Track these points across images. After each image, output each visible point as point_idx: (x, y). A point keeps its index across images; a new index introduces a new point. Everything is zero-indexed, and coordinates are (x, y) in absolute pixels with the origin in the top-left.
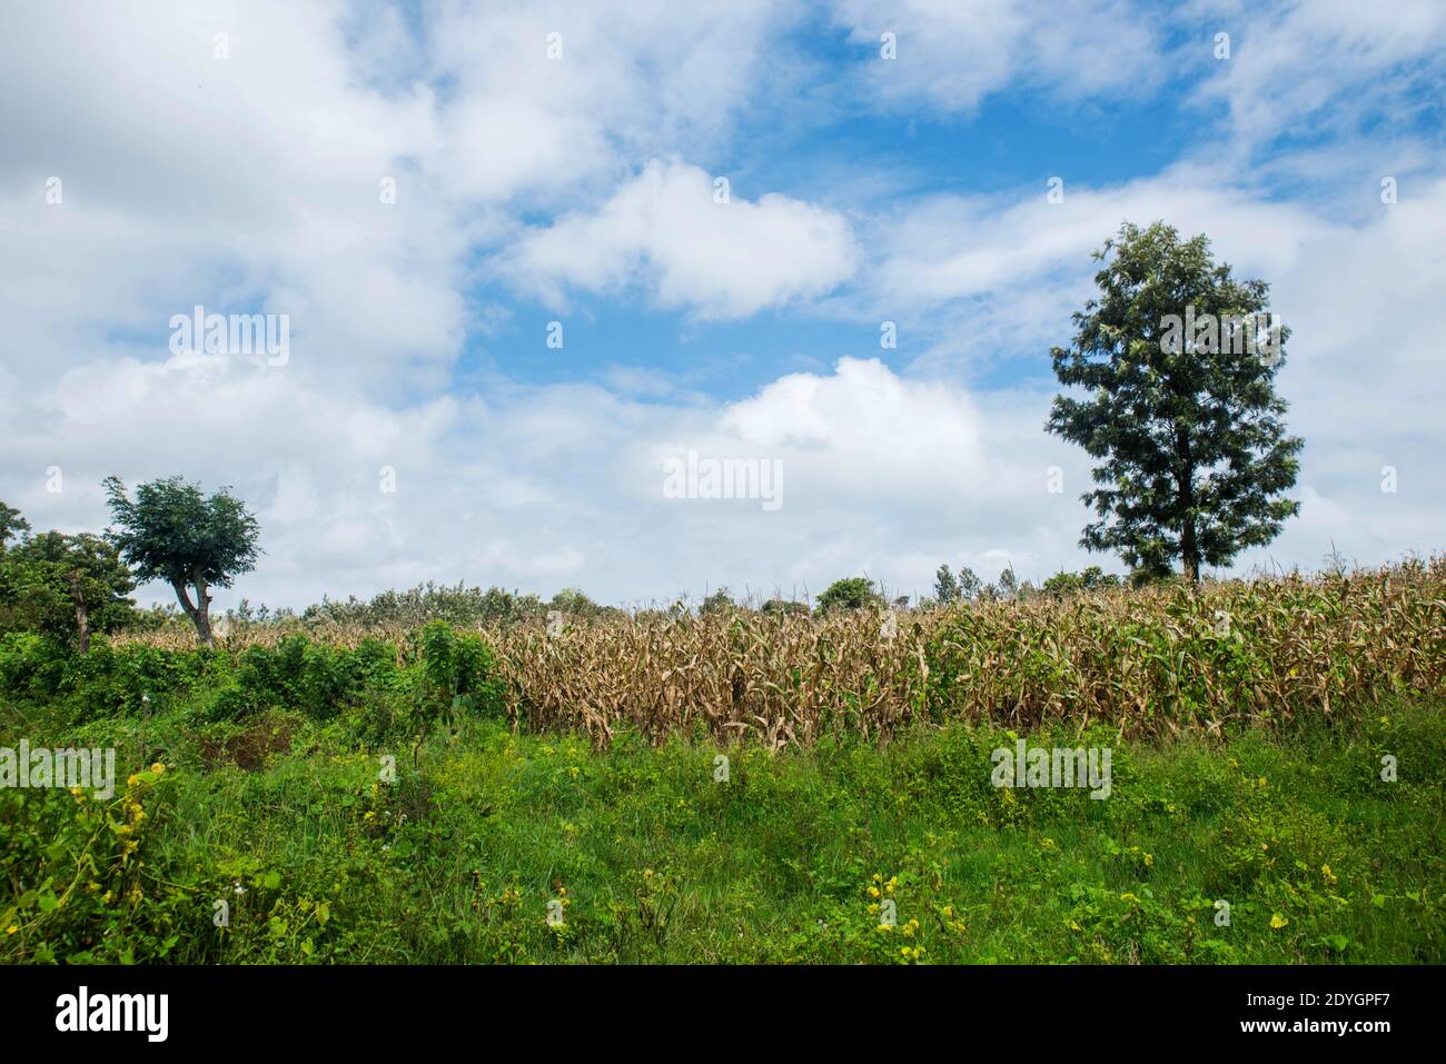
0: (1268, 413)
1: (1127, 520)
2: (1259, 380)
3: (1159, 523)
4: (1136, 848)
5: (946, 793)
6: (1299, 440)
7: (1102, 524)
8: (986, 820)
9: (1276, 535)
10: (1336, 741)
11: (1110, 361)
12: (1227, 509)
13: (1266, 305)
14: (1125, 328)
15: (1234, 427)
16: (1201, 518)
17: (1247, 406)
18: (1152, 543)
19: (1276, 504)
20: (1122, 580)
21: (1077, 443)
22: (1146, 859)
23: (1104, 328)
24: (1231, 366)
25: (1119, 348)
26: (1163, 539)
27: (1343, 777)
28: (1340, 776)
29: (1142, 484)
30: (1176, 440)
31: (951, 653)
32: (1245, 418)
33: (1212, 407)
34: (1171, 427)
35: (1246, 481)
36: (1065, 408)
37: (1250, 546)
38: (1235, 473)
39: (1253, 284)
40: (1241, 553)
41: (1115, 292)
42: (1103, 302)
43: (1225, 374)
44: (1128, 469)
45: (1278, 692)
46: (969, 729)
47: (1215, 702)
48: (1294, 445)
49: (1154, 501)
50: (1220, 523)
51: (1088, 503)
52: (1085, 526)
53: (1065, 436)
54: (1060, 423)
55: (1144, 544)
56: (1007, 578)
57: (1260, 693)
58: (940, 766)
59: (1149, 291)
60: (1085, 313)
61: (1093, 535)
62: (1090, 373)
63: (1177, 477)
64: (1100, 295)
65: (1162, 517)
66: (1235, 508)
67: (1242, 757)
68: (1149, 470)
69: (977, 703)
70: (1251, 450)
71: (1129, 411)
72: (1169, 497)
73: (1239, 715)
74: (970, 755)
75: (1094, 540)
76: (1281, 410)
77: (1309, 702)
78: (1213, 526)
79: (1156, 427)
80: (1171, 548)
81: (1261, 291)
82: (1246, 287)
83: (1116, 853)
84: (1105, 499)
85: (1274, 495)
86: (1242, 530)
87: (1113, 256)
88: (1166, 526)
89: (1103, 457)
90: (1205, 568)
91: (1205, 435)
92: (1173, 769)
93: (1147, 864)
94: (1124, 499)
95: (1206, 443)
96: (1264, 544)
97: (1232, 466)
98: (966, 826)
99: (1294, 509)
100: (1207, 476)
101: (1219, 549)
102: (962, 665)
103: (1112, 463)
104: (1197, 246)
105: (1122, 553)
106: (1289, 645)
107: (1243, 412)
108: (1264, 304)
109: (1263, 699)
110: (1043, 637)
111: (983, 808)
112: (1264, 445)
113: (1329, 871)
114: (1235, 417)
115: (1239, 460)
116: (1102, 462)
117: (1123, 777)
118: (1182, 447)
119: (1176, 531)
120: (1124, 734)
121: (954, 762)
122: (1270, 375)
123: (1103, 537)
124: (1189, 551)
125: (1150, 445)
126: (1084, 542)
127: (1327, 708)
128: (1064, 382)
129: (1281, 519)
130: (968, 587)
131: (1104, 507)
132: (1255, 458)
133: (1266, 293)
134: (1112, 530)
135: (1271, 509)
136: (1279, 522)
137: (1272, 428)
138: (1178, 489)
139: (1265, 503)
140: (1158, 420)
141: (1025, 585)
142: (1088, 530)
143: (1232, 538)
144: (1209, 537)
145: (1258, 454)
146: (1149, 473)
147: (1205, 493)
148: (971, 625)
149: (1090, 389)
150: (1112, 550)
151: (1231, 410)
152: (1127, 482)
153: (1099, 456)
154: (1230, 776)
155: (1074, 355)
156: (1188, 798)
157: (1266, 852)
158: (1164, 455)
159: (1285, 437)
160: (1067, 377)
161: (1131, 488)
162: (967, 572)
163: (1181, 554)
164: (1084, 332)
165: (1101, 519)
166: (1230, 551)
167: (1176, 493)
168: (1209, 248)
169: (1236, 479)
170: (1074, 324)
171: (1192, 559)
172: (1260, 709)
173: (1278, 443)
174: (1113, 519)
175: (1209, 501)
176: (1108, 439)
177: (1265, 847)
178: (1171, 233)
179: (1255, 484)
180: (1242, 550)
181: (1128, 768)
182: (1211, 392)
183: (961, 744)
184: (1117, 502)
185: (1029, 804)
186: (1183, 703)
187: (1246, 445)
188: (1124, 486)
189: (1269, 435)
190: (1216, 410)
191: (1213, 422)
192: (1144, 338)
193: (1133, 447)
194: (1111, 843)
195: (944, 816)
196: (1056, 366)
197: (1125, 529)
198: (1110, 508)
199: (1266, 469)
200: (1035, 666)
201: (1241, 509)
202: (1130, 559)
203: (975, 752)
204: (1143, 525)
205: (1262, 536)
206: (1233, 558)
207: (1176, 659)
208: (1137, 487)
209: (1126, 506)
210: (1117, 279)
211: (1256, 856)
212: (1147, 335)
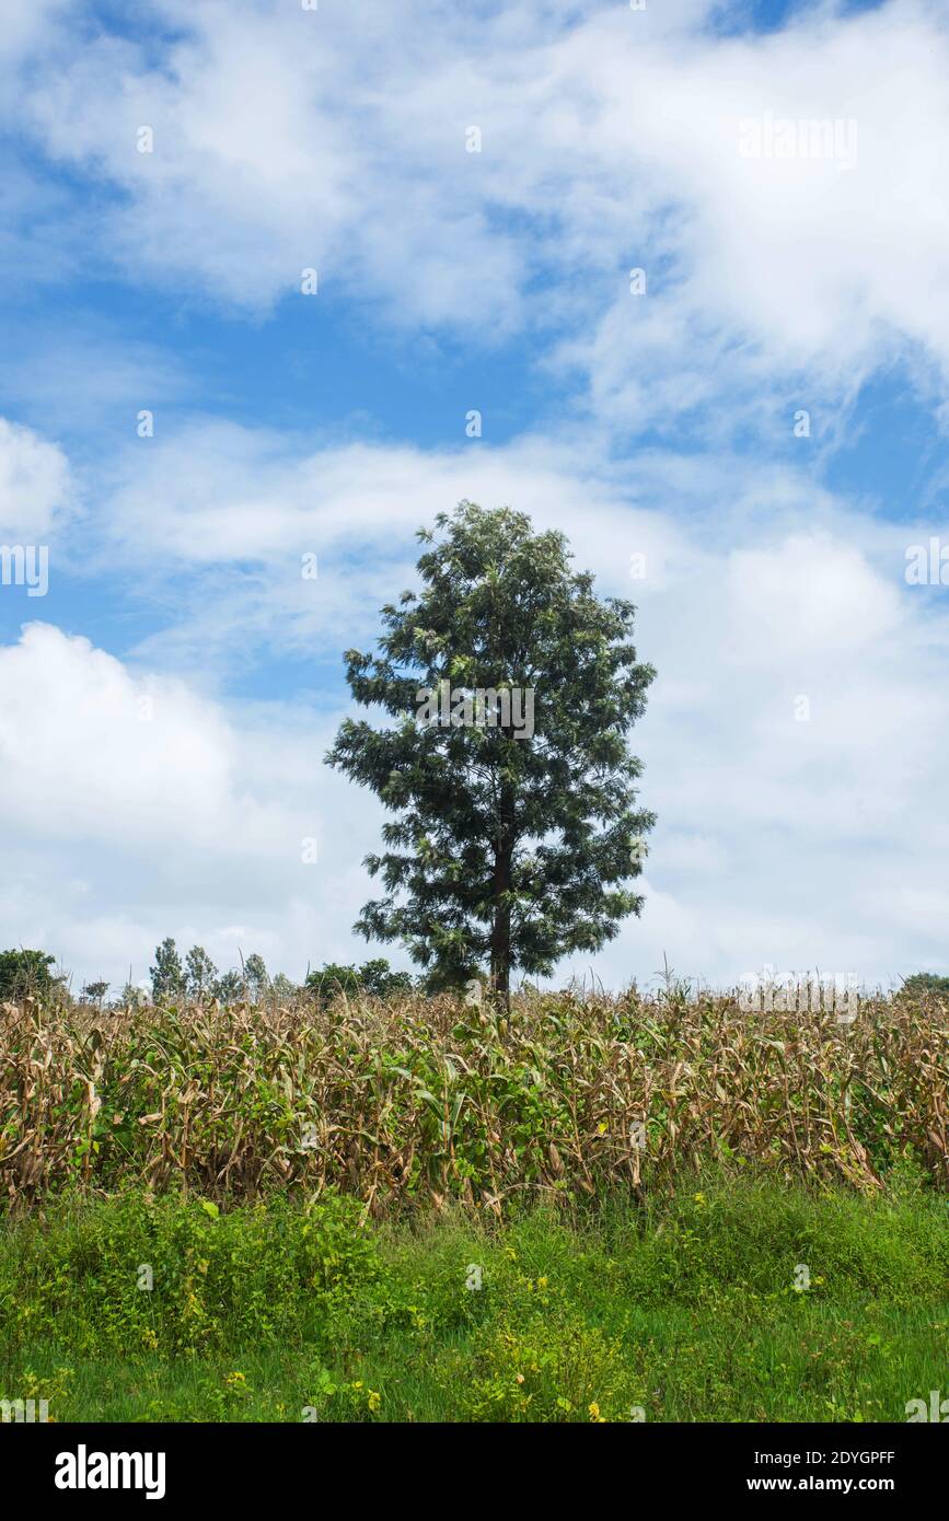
0: (617, 774)
1: (422, 900)
2: (611, 730)
3: (465, 909)
4: (358, 1384)
5: (100, 1299)
6: (651, 815)
7: (389, 902)
8: (155, 1343)
9: (610, 937)
10: (643, 1224)
11: (424, 677)
12: (553, 897)
13: (631, 634)
14: (448, 635)
15: (573, 787)
16: (519, 906)
17: (592, 763)
18: (452, 936)
19: (614, 896)
20: (414, 982)
21: (368, 785)
22: (371, 1401)
23: (419, 632)
24: (579, 707)
25: (439, 661)
26: (467, 930)
27: (643, 1276)
28: (640, 1274)
29: (447, 851)
30: (498, 796)
31: (137, 1079)
32: (588, 778)
33: (549, 757)
34: (494, 778)
35: (581, 862)
36: (354, 737)
37: (577, 951)
38: (568, 849)
39: (617, 604)
40: (564, 959)
41: (443, 585)
42: (425, 596)
43: (570, 715)
44: (431, 829)
45: (579, 1155)
46: (150, 1198)
47: (499, 1166)
48: (642, 822)
49: (460, 877)
50: (542, 916)
51: (373, 870)
52: (364, 904)
53: (354, 774)
54: (347, 754)
55: (442, 936)
56: (255, 968)
57: (557, 1157)
58: (96, 1255)
59: (487, 588)
60: (400, 609)
61: (375, 917)
62: (396, 690)
63: (494, 847)
64: (421, 586)
65: (469, 900)
66: (564, 896)
67: (523, 1246)
68: (459, 835)
69: (168, 1157)
70: (591, 820)
71: (442, 750)
72: (479, 873)
73: (527, 1186)
74: (147, 1239)
75: (375, 924)
76: (633, 773)
77: (616, 1169)
78: (534, 918)
79: (475, 776)
80: (475, 943)
81: (625, 614)
82: (608, 606)
83: (330, 1392)
84: (396, 868)
85: (614, 884)
86: (569, 927)
87: (444, 537)
88: (474, 914)
89: (400, 810)
90: (517, 976)
91: (536, 794)
92: (430, 1264)
93: (372, 1407)
94: (422, 870)
95: (536, 805)
96: (592, 949)
97: (566, 840)
98: (124, 1353)
99: (635, 905)
100: (532, 850)
101: (538, 951)
102: (152, 1099)
103: (412, 818)
104: (553, 543)
105: (411, 945)
106: (600, 1090)
107: (586, 769)
108: (627, 631)
109: (559, 1164)
110: (277, 1062)
111: (152, 1323)
112: (609, 816)
113: (598, 1411)
114: (576, 774)
115: (575, 833)
116: (399, 816)
117: (361, 1274)
118: (506, 805)
119: (486, 921)
120: (371, 1209)
121: (120, 1249)
122: (625, 726)
123: (387, 921)
124: (500, 948)
125: (465, 797)
126: (361, 926)
127: (636, 1180)
128: (360, 699)
129: (618, 917)
130: (198, 976)
131: (393, 878)
132: (596, 833)
133: (630, 618)
134: (402, 911)
135: (606, 903)
136: (615, 921)
137: (619, 795)
138: (494, 864)
139: (601, 894)
140: (479, 766)
141: (280, 980)
142: (370, 908)
143: (556, 937)
144: (528, 934)
145: (600, 827)
146: (459, 839)
147: (526, 873)
148: (177, 1037)
149: (393, 713)
150: (399, 940)
151: (573, 765)
152: (428, 846)
153: (395, 807)
154: (504, 1273)
155: (377, 663)
156: (446, 1305)
157: (522, 1386)
158: (480, 814)
159: (633, 809)
160: (364, 693)
161: (432, 856)
162: (197, 953)
163: (488, 953)
164: (395, 634)
165: (389, 896)
166: (552, 954)
167: (490, 868)
168: (567, 549)
169: (569, 857)
170: (383, 622)
171: (502, 963)
172: (554, 1179)
173: (625, 816)
174: (404, 897)
175: (531, 885)
176: (412, 785)
177: (521, 1378)
178: (523, 521)
179: (592, 868)
180: (566, 955)
181: (369, 1261)
182: (549, 737)
183: (133, 1222)
184: (412, 874)
185: (223, 1316)
186: (456, 1167)
187: (587, 813)
188: (423, 851)
189: (616, 804)
190: (554, 761)
191: (548, 777)
192: (474, 654)
193: (442, 799)
194: (325, 1377)
195: (91, 1338)
196: (351, 675)
197: (419, 911)
198: (402, 880)
199: (606, 848)
200: (258, 1105)
201: (570, 899)
202: (421, 955)
203: (153, 1234)
204: (444, 908)
205: (592, 938)
206: (553, 964)
207: (451, 1104)
208: (441, 857)
209: (423, 880)
210: (446, 568)
211: (508, 1394)
212: (478, 648)
